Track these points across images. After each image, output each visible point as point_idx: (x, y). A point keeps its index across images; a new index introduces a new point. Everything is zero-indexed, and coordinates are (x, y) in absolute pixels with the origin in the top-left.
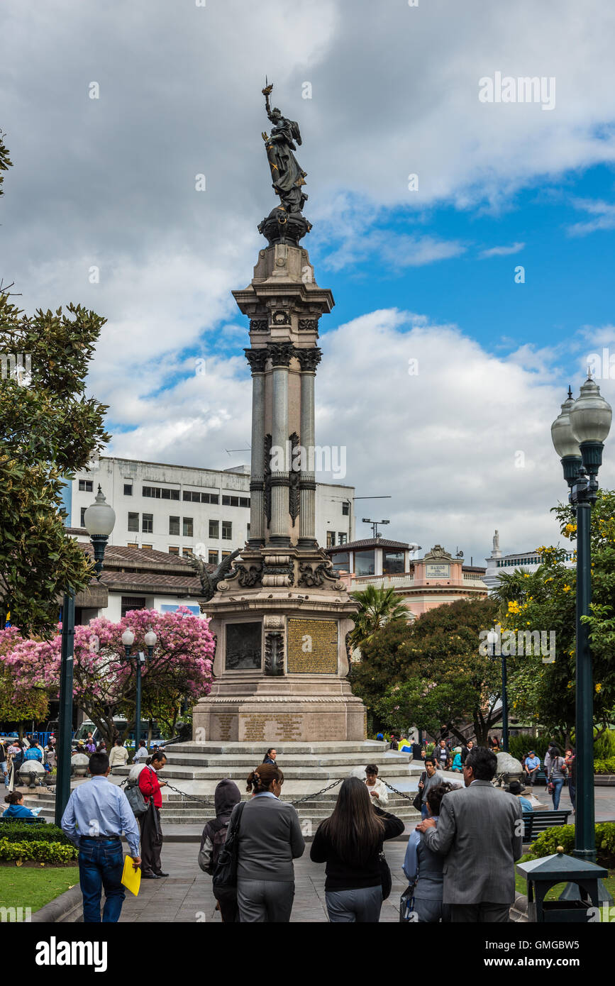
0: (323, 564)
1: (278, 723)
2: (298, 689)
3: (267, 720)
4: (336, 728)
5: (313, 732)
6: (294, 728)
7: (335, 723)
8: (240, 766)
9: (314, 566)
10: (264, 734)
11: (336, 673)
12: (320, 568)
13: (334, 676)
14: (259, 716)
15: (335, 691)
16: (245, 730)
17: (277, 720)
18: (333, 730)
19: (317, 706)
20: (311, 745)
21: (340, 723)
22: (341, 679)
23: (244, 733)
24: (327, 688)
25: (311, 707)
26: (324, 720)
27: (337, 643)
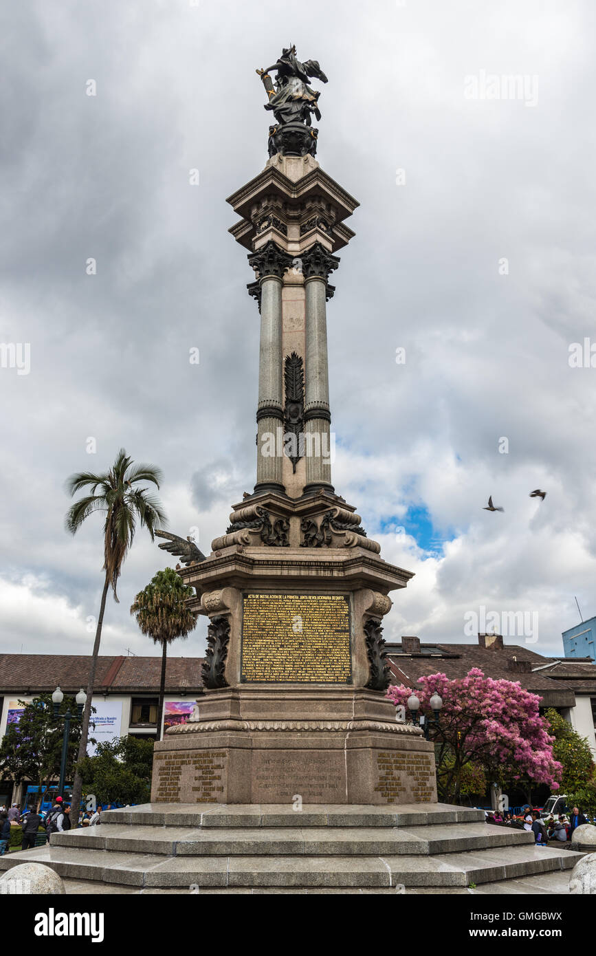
0: (329, 514)
1: (196, 768)
2: (256, 709)
3: (183, 763)
4: (324, 778)
5: (266, 786)
6: (215, 778)
7: (319, 770)
8: (80, 847)
9: (319, 521)
10: (179, 789)
11: (349, 682)
12: (327, 520)
13: (345, 687)
14: (175, 757)
15: (339, 711)
16: (159, 782)
17: (195, 762)
18: (314, 782)
19: (282, 737)
20: (256, 810)
21: (333, 770)
22: (356, 692)
23: (158, 786)
24: (321, 707)
25: (264, 738)
26: (294, 764)
27: (349, 631)
